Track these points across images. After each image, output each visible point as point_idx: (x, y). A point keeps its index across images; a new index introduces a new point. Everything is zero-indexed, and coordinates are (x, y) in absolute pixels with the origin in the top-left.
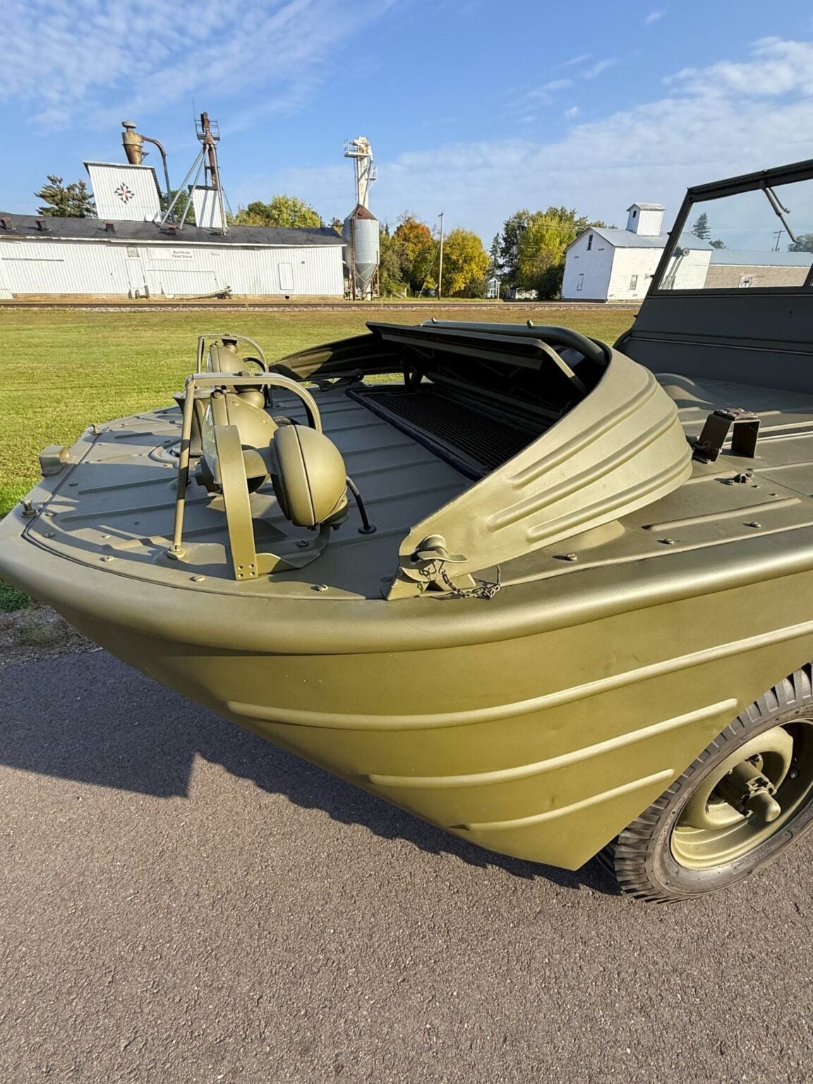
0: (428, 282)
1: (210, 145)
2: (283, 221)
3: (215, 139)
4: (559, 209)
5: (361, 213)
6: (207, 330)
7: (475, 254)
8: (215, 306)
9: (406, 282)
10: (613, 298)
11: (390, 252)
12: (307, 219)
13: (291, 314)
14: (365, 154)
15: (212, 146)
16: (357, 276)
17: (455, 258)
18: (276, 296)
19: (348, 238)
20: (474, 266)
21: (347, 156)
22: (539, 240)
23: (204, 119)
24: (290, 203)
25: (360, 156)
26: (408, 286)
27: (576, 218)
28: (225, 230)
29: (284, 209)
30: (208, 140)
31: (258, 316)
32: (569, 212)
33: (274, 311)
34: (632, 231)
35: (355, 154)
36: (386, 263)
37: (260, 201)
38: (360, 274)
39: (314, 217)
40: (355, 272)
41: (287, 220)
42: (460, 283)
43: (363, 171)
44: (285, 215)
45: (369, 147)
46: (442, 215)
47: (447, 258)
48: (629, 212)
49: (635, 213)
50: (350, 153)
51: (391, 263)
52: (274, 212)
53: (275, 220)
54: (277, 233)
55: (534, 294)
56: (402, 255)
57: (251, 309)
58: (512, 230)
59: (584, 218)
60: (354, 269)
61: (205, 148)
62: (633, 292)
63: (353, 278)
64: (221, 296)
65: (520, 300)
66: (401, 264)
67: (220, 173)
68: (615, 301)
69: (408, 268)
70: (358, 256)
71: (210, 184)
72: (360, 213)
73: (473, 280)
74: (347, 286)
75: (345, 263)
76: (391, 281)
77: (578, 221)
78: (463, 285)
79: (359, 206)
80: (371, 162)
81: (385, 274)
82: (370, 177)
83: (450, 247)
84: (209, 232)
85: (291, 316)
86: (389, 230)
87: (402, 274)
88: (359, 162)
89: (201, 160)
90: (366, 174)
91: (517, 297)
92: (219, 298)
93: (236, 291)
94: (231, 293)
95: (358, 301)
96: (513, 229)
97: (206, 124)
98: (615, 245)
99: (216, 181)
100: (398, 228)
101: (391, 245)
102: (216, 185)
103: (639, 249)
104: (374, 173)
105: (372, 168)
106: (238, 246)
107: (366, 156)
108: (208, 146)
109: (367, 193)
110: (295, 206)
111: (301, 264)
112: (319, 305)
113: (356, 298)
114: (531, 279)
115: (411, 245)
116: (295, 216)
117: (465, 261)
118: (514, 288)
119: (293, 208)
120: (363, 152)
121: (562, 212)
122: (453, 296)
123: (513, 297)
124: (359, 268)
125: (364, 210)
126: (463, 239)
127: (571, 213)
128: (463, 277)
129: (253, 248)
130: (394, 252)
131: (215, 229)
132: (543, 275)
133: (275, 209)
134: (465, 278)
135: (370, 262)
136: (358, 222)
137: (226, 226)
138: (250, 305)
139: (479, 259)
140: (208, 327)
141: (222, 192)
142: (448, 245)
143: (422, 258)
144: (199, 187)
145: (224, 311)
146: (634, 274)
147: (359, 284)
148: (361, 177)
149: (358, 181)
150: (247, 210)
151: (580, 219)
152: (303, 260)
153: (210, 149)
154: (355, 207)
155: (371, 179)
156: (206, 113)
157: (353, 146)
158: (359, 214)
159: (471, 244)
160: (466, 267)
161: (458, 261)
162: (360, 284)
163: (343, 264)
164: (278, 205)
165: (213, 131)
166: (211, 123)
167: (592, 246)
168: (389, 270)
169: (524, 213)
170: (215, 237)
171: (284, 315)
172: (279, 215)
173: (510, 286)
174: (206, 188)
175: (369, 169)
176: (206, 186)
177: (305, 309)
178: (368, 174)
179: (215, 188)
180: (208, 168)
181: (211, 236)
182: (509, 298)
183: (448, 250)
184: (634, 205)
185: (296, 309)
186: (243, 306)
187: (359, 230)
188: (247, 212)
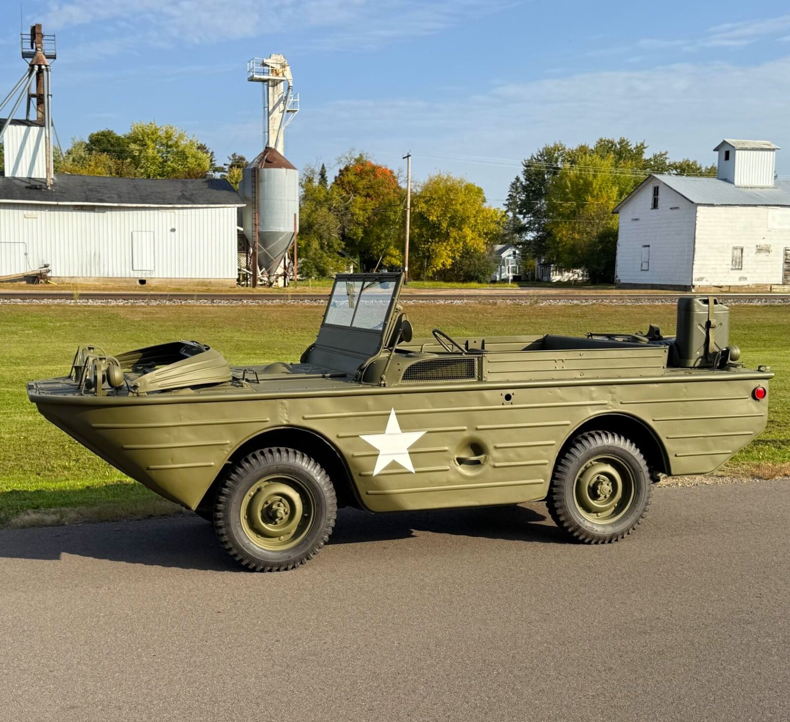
0: (392, 256)
1: (40, 66)
2: (147, 160)
3: (48, 57)
4: (617, 140)
5: (269, 160)
6: (13, 333)
7: (468, 214)
8: (23, 297)
9: (353, 254)
10: (703, 283)
11: (325, 210)
12: (187, 158)
13: (144, 309)
14: (280, 77)
15: (43, 67)
16: (260, 249)
17: (435, 219)
18: (124, 280)
19: (249, 194)
20: (467, 231)
21: (252, 79)
22: (582, 190)
23: (35, 33)
24: (160, 133)
25: (274, 80)
26: (357, 260)
27: (647, 155)
28: (50, 182)
29: (149, 142)
30: (38, 60)
31: (92, 313)
32: (633, 147)
33: (118, 306)
34: (725, 180)
35: (265, 77)
36: (317, 226)
37: (111, 129)
38: (265, 246)
39: (200, 154)
40: (257, 244)
41: (154, 158)
42: (444, 257)
43: (276, 100)
44: (150, 151)
45: (288, 68)
46: (408, 156)
47: (420, 219)
48: (717, 153)
49: (727, 153)
50: (257, 76)
51: (325, 227)
52: (133, 146)
53: (134, 157)
54: (135, 186)
55: (577, 275)
56: (345, 214)
57: (81, 302)
58: (536, 175)
59: (661, 155)
60: (257, 239)
61: (31, 71)
62: (738, 274)
63: (254, 253)
64: (33, 279)
65: (560, 285)
66: (343, 228)
67: (51, 103)
68: (707, 287)
69: (355, 234)
70: (263, 221)
71: (33, 117)
72: (270, 158)
73: (467, 253)
74: (244, 264)
75: (241, 229)
76: (325, 255)
77: (650, 160)
78: (450, 261)
79: (267, 149)
80: (289, 88)
81: (315, 244)
82: (288, 109)
83: (426, 202)
84: (25, 185)
85: (143, 313)
86: (327, 174)
87: (343, 243)
88: (270, 89)
89: (23, 86)
90: (281, 105)
91: (556, 278)
92: (28, 282)
93: (57, 271)
94: (49, 275)
95: (261, 288)
96: (539, 174)
97: (38, 38)
98: (696, 201)
99: (44, 113)
100: (340, 171)
101: (326, 200)
102: (43, 119)
103: (738, 208)
104: (294, 103)
105: (290, 95)
106: (68, 206)
107: (282, 81)
108: (36, 68)
109: (282, 131)
110: (169, 137)
111: (169, 232)
112: (191, 297)
113: (259, 283)
114: (573, 251)
115: (359, 199)
116: (168, 152)
117: (452, 224)
118: (547, 265)
119: (164, 141)
120: (277, 75)
121: (621, 147)
122: (432, 279)
123: (545, 279)
124: (265, 238)
125: (276, 156)
126: (449, 190)
127: (637, 147)
128: (449, 248)
129: (92, 209)
130: (330, 209)
131: (34, 179)
132: (594, 245)
133: (135, 142)
134: (453, 251)
135: (282, 229)
136: (266, 172)
137: (52, 176)
138: (82, 296)
139: (476, 221)
140: (14, 329)
141: (51, 128)
142: (422, 200)
143: (380, 218)
144: (16, 122)
145: (38, 306)
146: (735, 245)
147: (263, 262)
148: (274, 108)
149: (269, 114)
150: (88, 142)
151: (655, 157)
152: (173, 227)
153: (40, 71)
154: (262, 150)
155: (288, 111)
156: (39, 26)
157: (262, 68)
158: (267, 161)
159: (461, 198)
160: (454, 233)
161: (440, 224)
162: (266, 263)
163: (238, 231)
164: (140, 137)
165: (47, 47)
166: (45, 38)
167: (659, 202)
168: (321, 237)
169: (556, 148)
170: (33, 192)
171: (132, 311)
172: (141, 152)
173: (539, 260)
174: (27, 123)
175: (286, 97)
176: (27, 120)
177: (168, 303)
178: (285, 104)
179: (41, 123)
180: (33, 96)
181: (27, 191)
182: (538, 280)
183: (422, 207)
184: (724, 143)
185: (154, 303)
186: (70, 296)
187: (266, 183)
188: (87, 145)
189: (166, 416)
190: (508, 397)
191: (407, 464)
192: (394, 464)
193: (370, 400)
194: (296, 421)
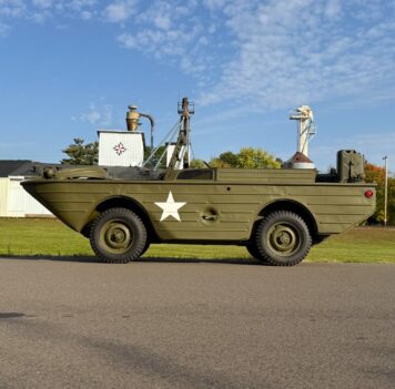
3: (191, 113)
14: (307, 117)
15: (187, 117)
24: (255, 152)
25: (303, 118)
30: (185, 114)
35: (299, 117)
43: (304, 128)
44: (249, 161)
45: (311, 111)
50: (294, 117)
52: (241, 159)
53: (241, 164)
61: (182, 119)
72: (299, 157)
79: (298, 153)
80: (311, 122)
88: (301, 123)
90: (307, 131)
97: (186, 104)
104: (314, 130)
105: (312, 126)
120: (305, 115)
148: (303, 133)
149: (300, 135)
150: (219, 158)
153: (186, 120)
154: (295, 153)
155: (310, 134)
156: (187, 98)
157: (296, 112)
158: (297, 159)
164: (244, 154)
165: (190, 108)
166: (189, 104)
172: (244, 162)
175: (309, 127)
180: (182, 131)
189: (67, 188)
190: (229, 189)
191: (177, 217)
192: (170, 217)
193: (160, 186)
194: (124, 194)
